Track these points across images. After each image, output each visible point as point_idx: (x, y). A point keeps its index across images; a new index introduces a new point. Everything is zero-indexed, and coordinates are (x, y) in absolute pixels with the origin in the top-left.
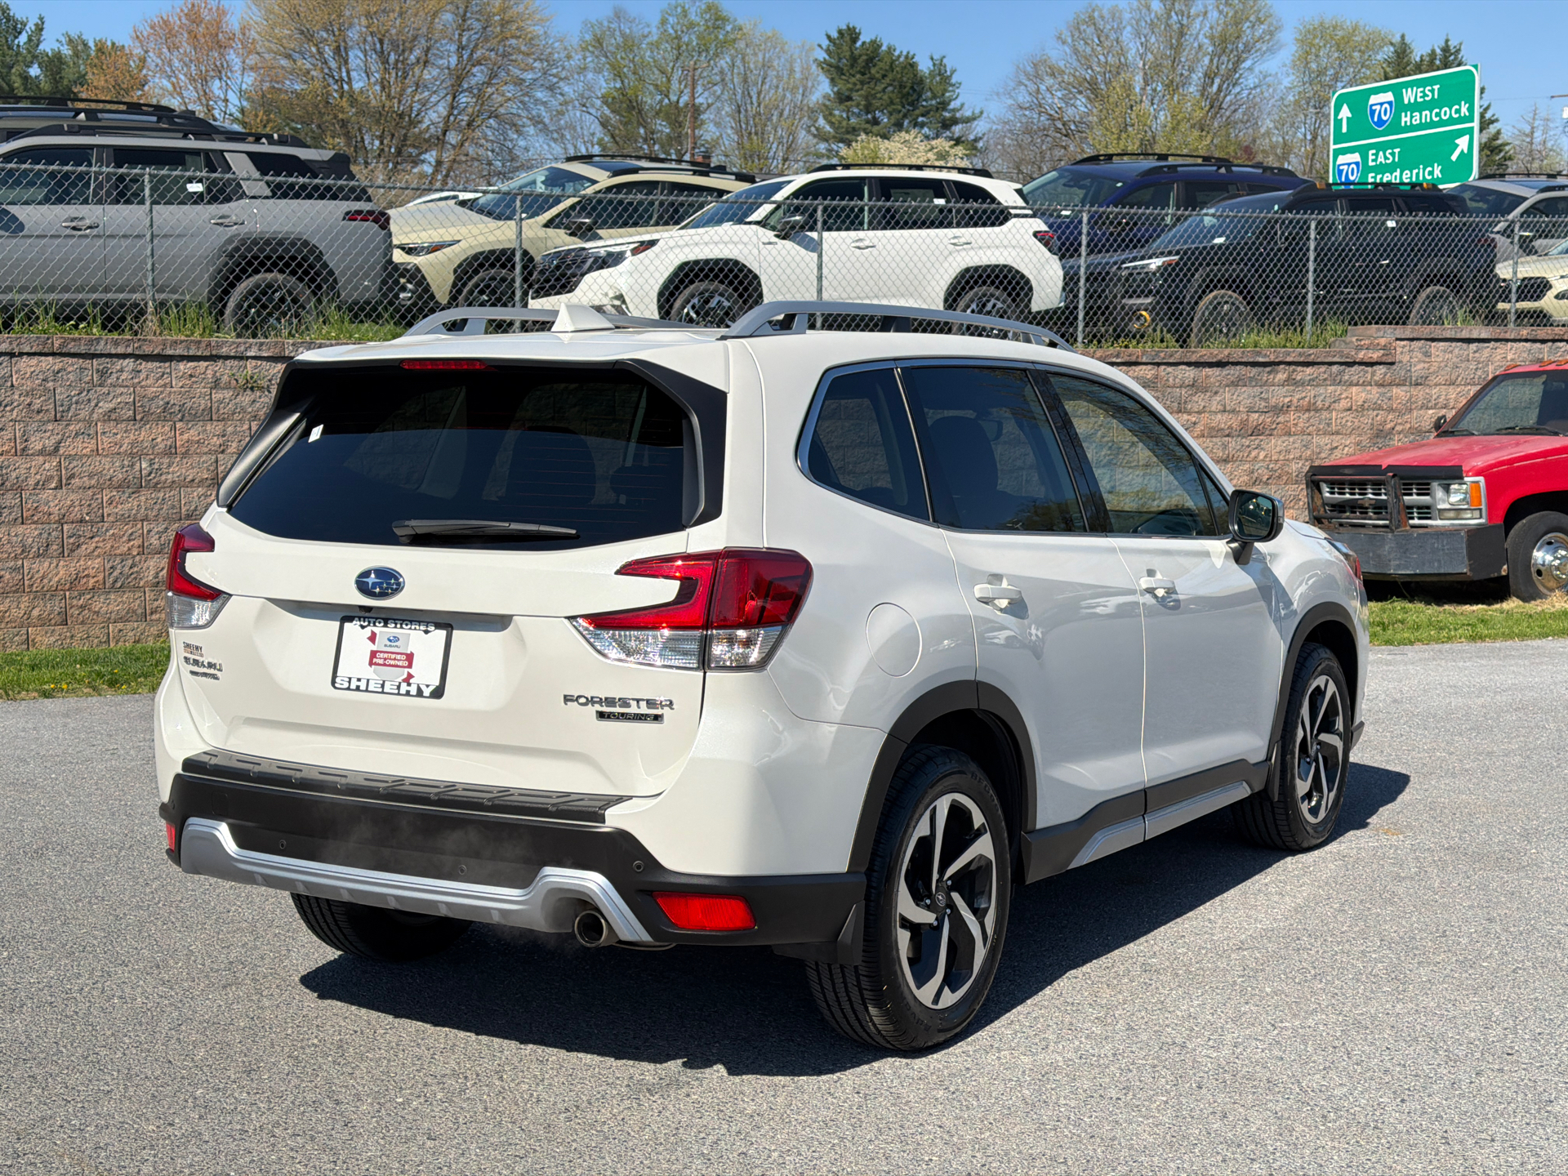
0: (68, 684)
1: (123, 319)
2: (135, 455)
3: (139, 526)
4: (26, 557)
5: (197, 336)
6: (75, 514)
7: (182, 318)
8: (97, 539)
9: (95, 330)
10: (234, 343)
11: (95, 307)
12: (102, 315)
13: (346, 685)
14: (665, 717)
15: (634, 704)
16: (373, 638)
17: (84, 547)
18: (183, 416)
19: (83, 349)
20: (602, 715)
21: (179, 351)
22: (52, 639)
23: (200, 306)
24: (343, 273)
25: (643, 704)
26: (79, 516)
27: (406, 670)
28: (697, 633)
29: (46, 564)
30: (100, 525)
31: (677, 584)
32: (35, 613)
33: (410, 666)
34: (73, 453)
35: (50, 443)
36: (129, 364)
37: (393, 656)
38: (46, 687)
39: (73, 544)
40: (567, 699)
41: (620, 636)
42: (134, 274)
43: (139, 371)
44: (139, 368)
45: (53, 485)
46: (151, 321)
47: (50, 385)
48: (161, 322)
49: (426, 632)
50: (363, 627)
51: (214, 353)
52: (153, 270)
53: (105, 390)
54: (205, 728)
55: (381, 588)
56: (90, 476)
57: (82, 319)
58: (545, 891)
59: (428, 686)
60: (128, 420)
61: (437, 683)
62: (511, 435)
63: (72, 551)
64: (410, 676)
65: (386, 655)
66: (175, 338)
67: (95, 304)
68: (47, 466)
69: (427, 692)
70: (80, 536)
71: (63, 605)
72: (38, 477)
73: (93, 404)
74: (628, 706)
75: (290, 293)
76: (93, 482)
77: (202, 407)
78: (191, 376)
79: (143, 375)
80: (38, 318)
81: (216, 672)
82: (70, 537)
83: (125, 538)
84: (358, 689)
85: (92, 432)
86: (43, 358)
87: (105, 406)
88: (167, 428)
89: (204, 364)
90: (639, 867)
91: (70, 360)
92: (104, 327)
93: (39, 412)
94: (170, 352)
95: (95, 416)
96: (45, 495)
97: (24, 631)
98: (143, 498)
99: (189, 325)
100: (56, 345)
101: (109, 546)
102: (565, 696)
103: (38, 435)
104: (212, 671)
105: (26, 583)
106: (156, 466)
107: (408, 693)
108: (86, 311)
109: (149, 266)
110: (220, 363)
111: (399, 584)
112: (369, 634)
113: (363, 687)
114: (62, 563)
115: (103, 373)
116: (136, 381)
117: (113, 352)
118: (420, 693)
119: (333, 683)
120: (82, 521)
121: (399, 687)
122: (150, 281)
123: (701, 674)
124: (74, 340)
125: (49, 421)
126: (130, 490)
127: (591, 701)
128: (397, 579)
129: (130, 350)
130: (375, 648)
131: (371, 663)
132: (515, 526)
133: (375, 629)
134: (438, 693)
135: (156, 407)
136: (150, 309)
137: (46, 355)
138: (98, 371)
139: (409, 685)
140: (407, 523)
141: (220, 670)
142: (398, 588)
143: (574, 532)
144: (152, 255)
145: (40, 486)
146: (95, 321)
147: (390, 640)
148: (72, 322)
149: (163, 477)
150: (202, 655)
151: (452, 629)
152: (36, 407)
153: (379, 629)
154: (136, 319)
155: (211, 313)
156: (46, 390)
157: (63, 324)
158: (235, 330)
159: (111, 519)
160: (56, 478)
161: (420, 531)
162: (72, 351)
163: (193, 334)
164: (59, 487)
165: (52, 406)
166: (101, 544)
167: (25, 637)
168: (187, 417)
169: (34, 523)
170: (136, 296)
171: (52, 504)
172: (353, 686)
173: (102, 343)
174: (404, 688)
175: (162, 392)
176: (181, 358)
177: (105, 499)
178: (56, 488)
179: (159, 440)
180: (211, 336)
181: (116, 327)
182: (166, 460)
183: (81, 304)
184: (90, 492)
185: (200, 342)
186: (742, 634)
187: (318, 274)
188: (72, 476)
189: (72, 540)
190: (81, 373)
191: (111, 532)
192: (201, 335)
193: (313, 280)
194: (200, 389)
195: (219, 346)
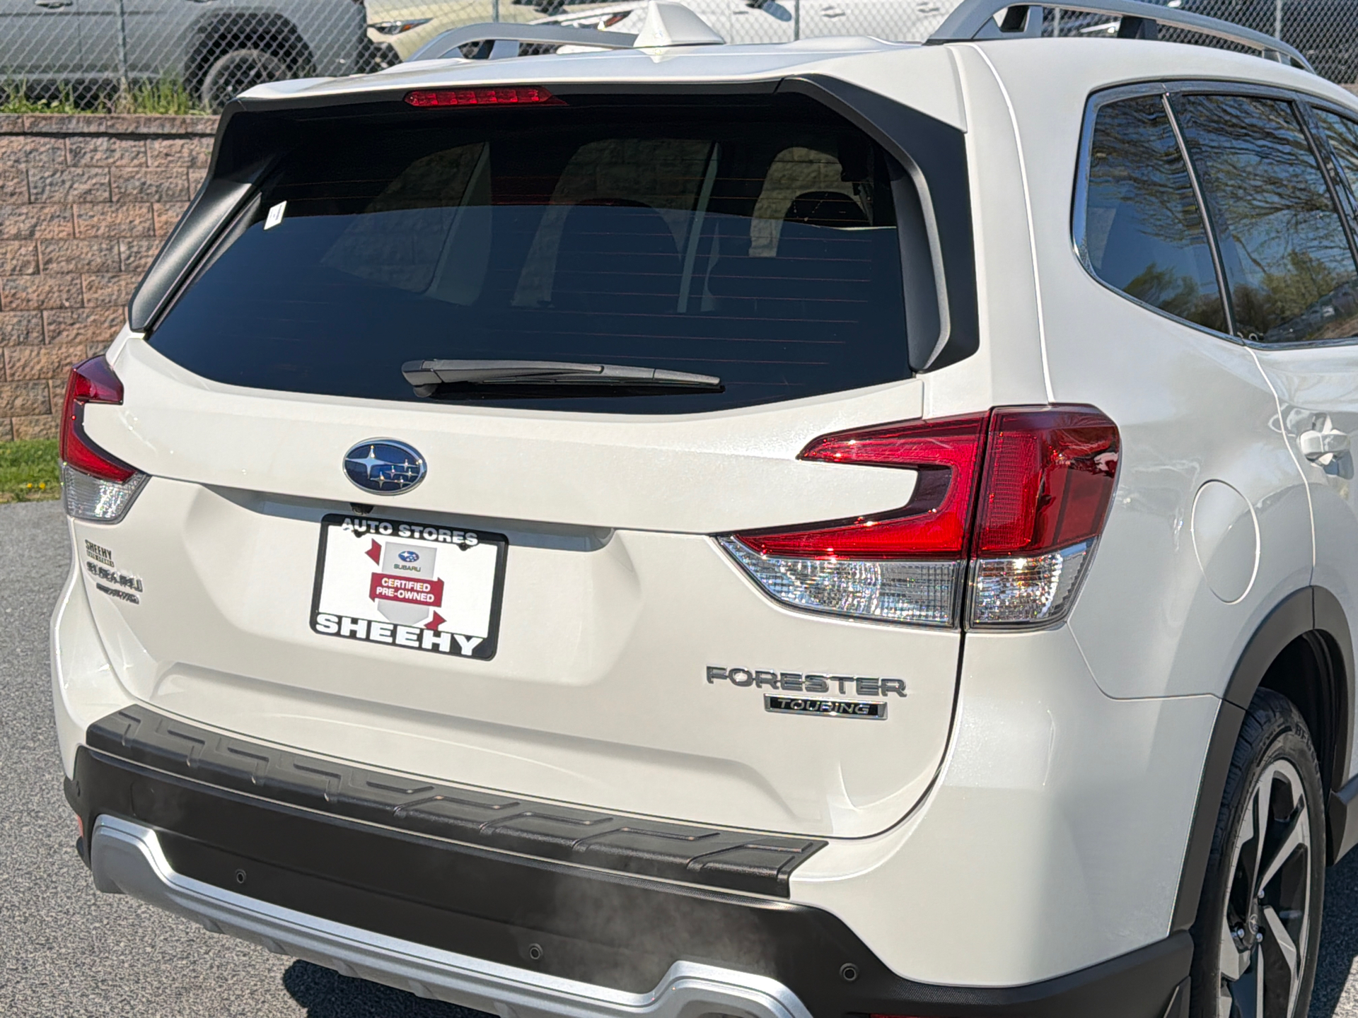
0: (46, 482)
1: (96, 97)
2: (113, 238)
3: (120, 311)
4: (6, 345)
5: (171, 113)
6: (55, 300)
7: (156, 93)
8: (77, 326)
9: (67, 109)
10: (209, 120)
11: (66, 85)
12: (74, 92)
13: (334, 628)
14: (889, 708)
15: (834, 686)
16: (374, 553)
17: (65, 334)
18: (161, 197)
19: (54, 128)
20: (774, 704)
21: (154, 129)
22: (37, 429)
23: (174, 83)
24: (318, 47)
25: (851, 687)
26: (58, 303)
27: (432, 609)
28: (949, 565)
29: (27, 352)
30: (80, 311)
31: (912, 476)
32: (18, 402)
33: (438, 603)
34: (49, 236)
35: (25, 227)
36: (102, 142)
37: (410, 585)
38: (23, 486)
39: (54, 331)
40: (713, 673)
41: (805, 567)
42: (105, 50)
43: (114, 151)
44: (113, 147)
45: (30, 271)
46: (125, 100)
47: (23, 166)
48: (135, 98)
49: (464, 547)
50: (358, 534)
51: (190, 130)
52: (124, 44)
53: (79, 171)
54: (124, 668)
55: (387, 476)
56: (68, 261)
57: (54, 97)
58: (680, 1005)
59: (469, 638)
60: (104, 202)
61: (484, 634)
62: (556, 213)
63: (53, 338)
64: (438, 619)
65: (397, 583)
66: (149, 115)
67: (67, 82)
68: (23, 251)
69: (467, 648)
70: (60, 323)
71: (46, 393)
72: (14, 262)
73: (67, 185)
74: (824, 689)
75: (265, 68)
76: (71, 266)
77: (180, 187)
78: (167, 155)
79: (117, 155)
80: (8, 97)
81: (132, 591)
82: (50, 324)
83: (106, 325)
84: (353, 635)
85: (67, 214)
86: (13, 138)
87: (81, 188)
88: (144, 210)
89: (179, 142)
90: (849, 973)
91: (42, 140)
92: (77, 105)
93: (12, 194)
94: (144, 130)
95: (70, 198)
96: (23, 281)
97: (7, 421)
98: (123, 283)
99: (163, 102)
100: (27, 124)
101: (90, 332)
102: (709, 668)
103: (13, 219)
104: (127, 589)
105: (8, 372)
106: (135, 249)
107: (435, 648)
108: (57, 89)
109: (120, 42)
110: (196, 141)
111: (416, 470)
112: (369, 547)
113: (362, 633)
114: (43, 351)
115: (76, 153)
116: (111, 160)
117: (86, 130)
118: (455, 649)
119: (313, 623)
120: (62, 307)
121: (420, 638)
122: (121, 56)
123: (956, 635)
124: (45, 119)
125: (23, 204)
126: (110, 275)
127: (757, 679)
128: (412, 461)
129: (102, 129)
130: (378, 569)
131: (373, 595)
132: (612, 371)
133: (378, 538)
134: (486, 650)
135: (133, 188)
136: (123, 86)
137: (17, 134)
138: (71, 151)
139: (437, 634)
140: (426, 365)
141: (139, 589)
142: (415, 476)
143: (715, 381)
144: (123, 29)
145: (18, 271)
146: (67, 99)
147: (404, 559)
148: (44, 101)
149: (143, 261)
150: (111, 564)
151: (507, 543)
152: (9, 190)
153: (384, 538)
154: (109, 97)
155: (185, 89)
156: (19, 172)
157: (35, 103)
158: (211, 106)
159: (91, 304)
160: (33, 264)
161: (448, 378)
162: (44, 130)
163: (167, 112)
164: (37, 272)
165: (25, 188)
166: (82, 331)
167: (8, 427)
168: (164, 198)
169: (13, 310)
170: (108, 74)
171: (30, 290)
172: (345, 631)
173: (74, 121)
174: (429, 640)
175: (137, 172)
176: (156, 136)
177: (84, 284)
178: (33, 274)
179: (137, 222)
180: (186, 113)
181: (89, 105)
182: (145, 243)
183: (53, 82)
184: (69, 278)
185: (174, 119)
186: (1020, 564)
187: (293, 47)
188: (49, 261)
189: (52, 327)
190: (54, 153)
191: (92, 318)
192: (176, 112)
193: (288, 54)
194: (177, 169)
195: (194, 123)
